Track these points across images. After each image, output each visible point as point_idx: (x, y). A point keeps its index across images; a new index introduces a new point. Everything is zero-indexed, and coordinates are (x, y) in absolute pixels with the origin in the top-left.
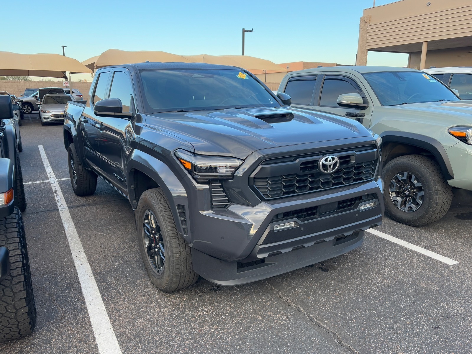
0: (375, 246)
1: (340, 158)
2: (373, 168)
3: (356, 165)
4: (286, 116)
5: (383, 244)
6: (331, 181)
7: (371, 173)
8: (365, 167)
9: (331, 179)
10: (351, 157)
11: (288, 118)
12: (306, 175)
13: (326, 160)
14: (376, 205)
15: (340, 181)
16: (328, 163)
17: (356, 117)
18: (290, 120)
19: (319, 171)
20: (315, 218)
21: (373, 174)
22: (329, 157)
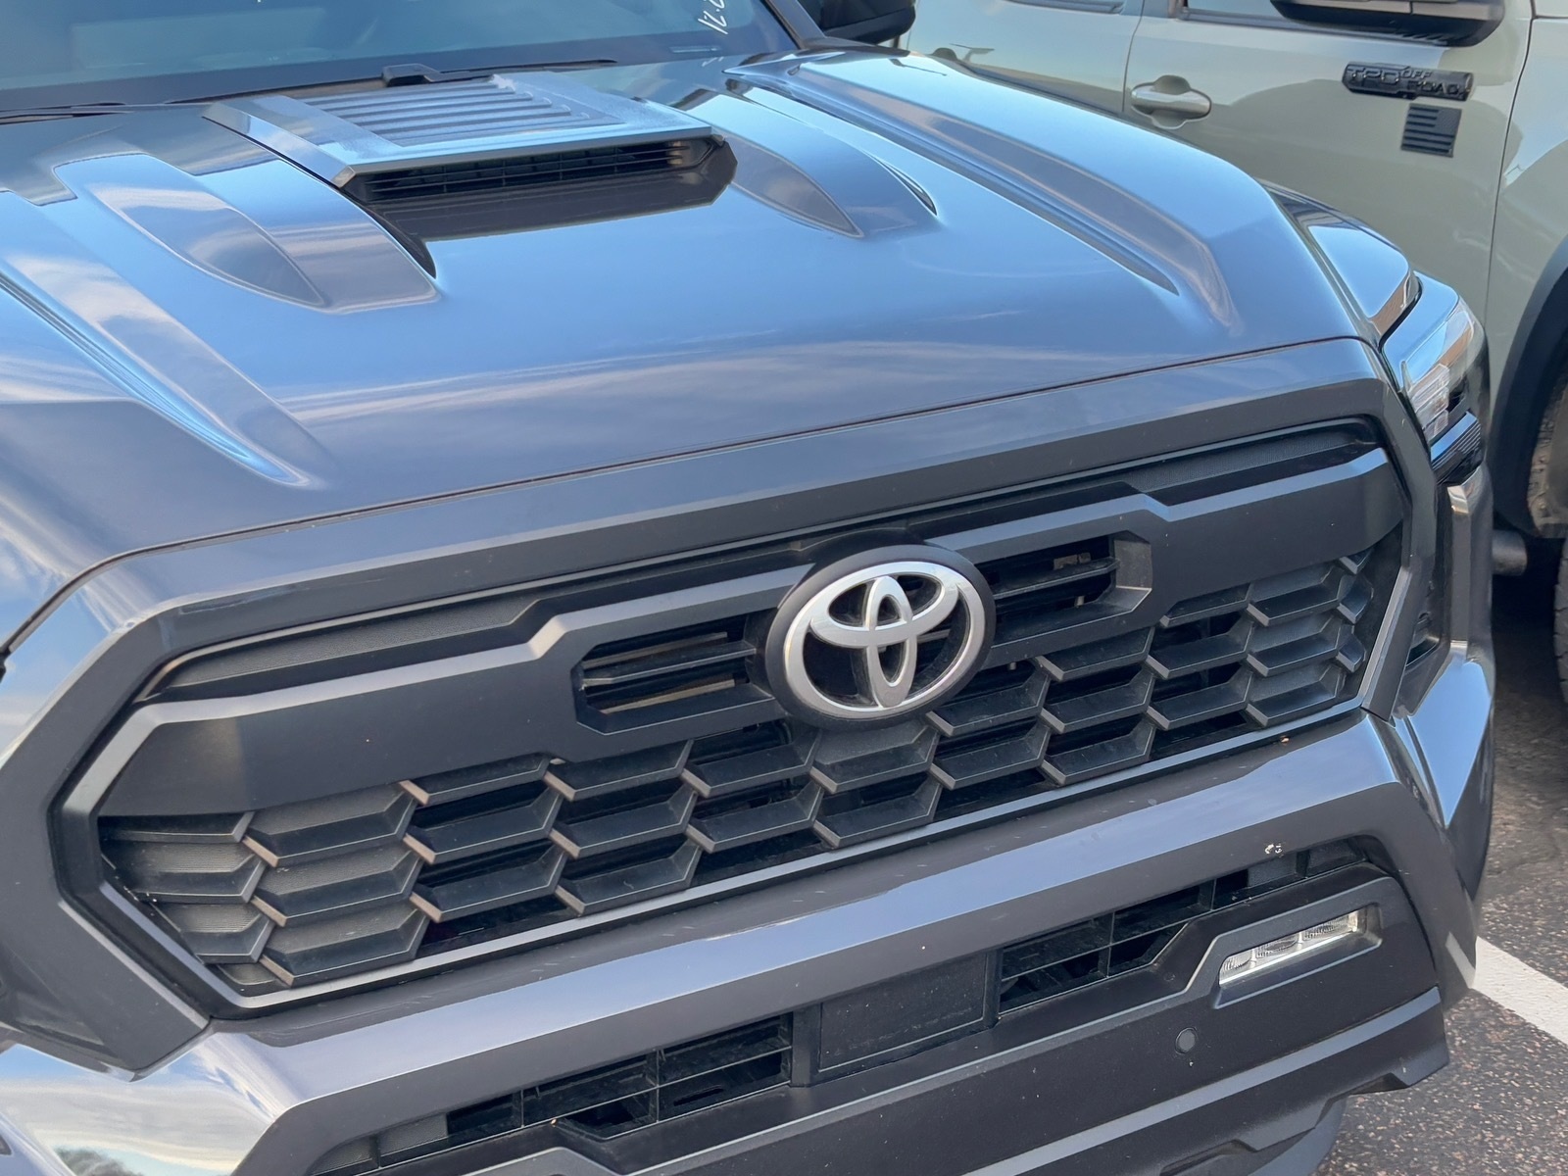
0: (1475, 1118)
1: (991, 573)
2: (1352, 616)
3: (1172, 612)
4: (665, 164)
5: (1541, 1098)
6: (923, 777)
7: (1331, 662)
8: (1264, 619)
9: (924, 758)
10: (1120, 548)
11: (691, 178)
12: (661, 754)
13: (847, 607)
14: (1378, 932)
15: (1016, 766)
16: (865, 635)
17: (1411, 96)
18: (706, 193)
19: (781, 712)
20: (780, 1112)
21: (1351, 665)
22: (881, 579)
